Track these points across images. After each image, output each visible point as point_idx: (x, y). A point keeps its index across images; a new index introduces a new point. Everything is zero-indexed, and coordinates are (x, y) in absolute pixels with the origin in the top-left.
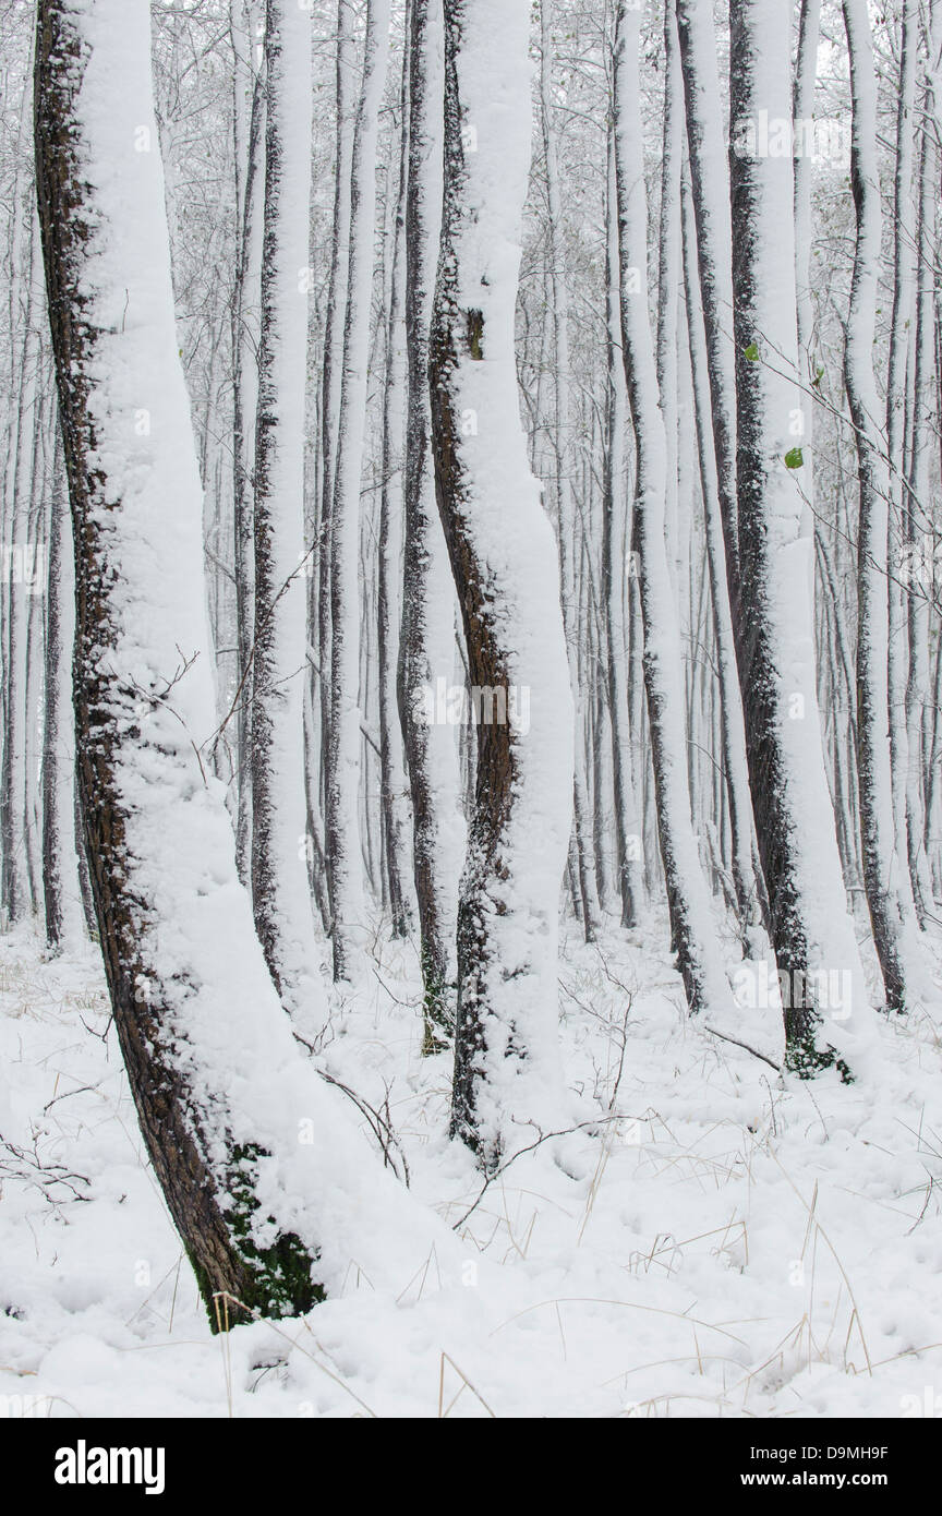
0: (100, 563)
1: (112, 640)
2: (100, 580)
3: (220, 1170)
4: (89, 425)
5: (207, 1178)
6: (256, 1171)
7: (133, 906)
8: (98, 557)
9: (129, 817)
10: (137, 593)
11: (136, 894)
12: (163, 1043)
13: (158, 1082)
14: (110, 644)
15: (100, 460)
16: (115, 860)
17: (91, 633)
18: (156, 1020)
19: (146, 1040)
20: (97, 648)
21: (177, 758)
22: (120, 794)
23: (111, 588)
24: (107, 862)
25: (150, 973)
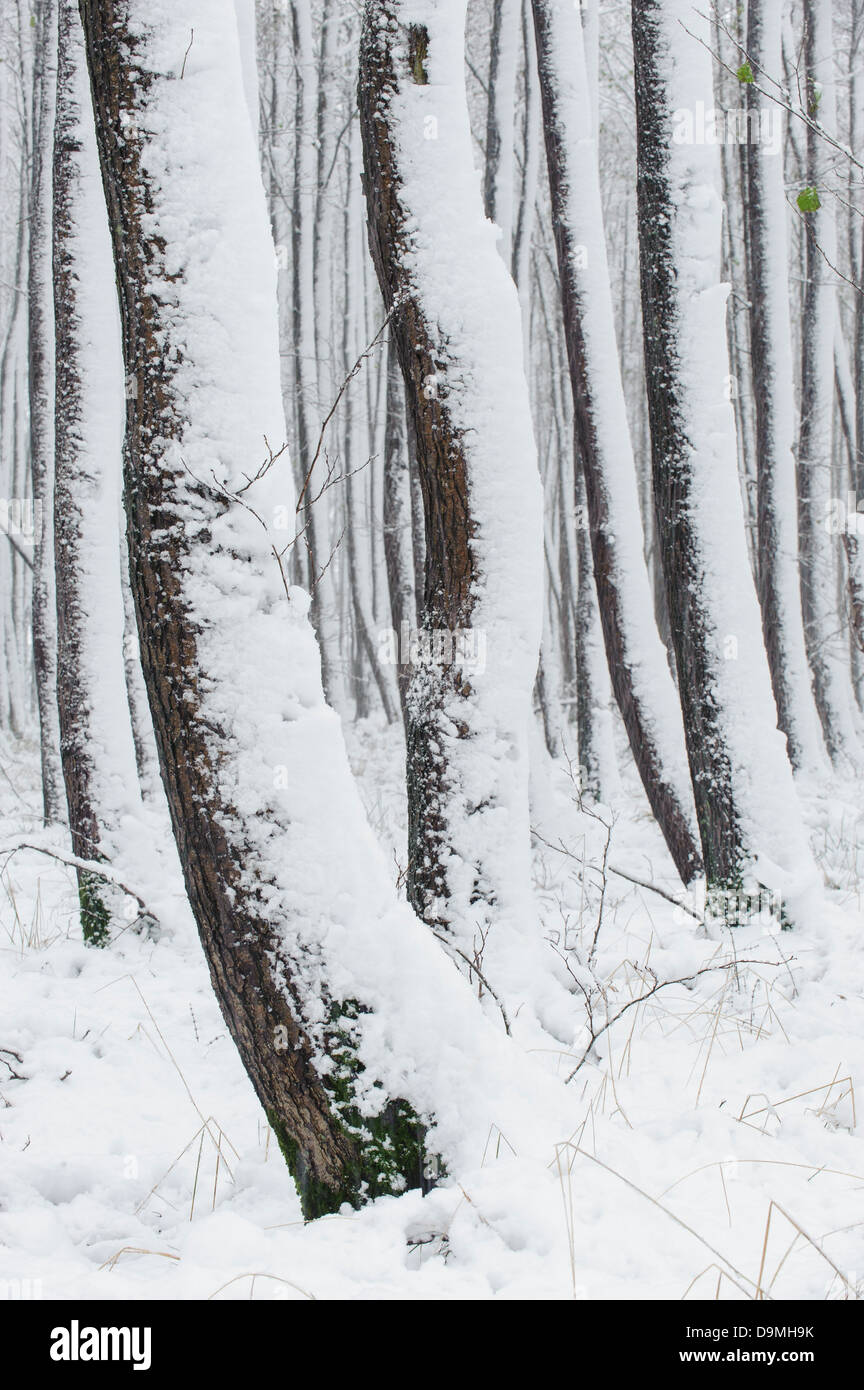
0: (161, 343)
1: (176, 431)
2: (162, 363)
3: (317, 1030)
4: (144, 183)
5: (302, 1040)
6: (358, 1031)
7: (207, 734)
8: (158, 336)
9: (201, 632)
10: (206, 377)
11: (211, 721)
12: (246, 889)
13: (242, 932)
14: (175, 435)
15: (157, 224)
16: (185, 682)
17: (151, 423)
18: (237, 863)
19: (226, 885)
20: (158, 440)
21: (254, 565)
22: (190, 607)
23: (174, 371)
24: (174, 685)
25: (230, 810)
